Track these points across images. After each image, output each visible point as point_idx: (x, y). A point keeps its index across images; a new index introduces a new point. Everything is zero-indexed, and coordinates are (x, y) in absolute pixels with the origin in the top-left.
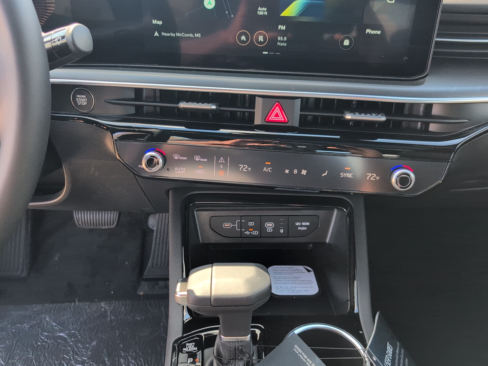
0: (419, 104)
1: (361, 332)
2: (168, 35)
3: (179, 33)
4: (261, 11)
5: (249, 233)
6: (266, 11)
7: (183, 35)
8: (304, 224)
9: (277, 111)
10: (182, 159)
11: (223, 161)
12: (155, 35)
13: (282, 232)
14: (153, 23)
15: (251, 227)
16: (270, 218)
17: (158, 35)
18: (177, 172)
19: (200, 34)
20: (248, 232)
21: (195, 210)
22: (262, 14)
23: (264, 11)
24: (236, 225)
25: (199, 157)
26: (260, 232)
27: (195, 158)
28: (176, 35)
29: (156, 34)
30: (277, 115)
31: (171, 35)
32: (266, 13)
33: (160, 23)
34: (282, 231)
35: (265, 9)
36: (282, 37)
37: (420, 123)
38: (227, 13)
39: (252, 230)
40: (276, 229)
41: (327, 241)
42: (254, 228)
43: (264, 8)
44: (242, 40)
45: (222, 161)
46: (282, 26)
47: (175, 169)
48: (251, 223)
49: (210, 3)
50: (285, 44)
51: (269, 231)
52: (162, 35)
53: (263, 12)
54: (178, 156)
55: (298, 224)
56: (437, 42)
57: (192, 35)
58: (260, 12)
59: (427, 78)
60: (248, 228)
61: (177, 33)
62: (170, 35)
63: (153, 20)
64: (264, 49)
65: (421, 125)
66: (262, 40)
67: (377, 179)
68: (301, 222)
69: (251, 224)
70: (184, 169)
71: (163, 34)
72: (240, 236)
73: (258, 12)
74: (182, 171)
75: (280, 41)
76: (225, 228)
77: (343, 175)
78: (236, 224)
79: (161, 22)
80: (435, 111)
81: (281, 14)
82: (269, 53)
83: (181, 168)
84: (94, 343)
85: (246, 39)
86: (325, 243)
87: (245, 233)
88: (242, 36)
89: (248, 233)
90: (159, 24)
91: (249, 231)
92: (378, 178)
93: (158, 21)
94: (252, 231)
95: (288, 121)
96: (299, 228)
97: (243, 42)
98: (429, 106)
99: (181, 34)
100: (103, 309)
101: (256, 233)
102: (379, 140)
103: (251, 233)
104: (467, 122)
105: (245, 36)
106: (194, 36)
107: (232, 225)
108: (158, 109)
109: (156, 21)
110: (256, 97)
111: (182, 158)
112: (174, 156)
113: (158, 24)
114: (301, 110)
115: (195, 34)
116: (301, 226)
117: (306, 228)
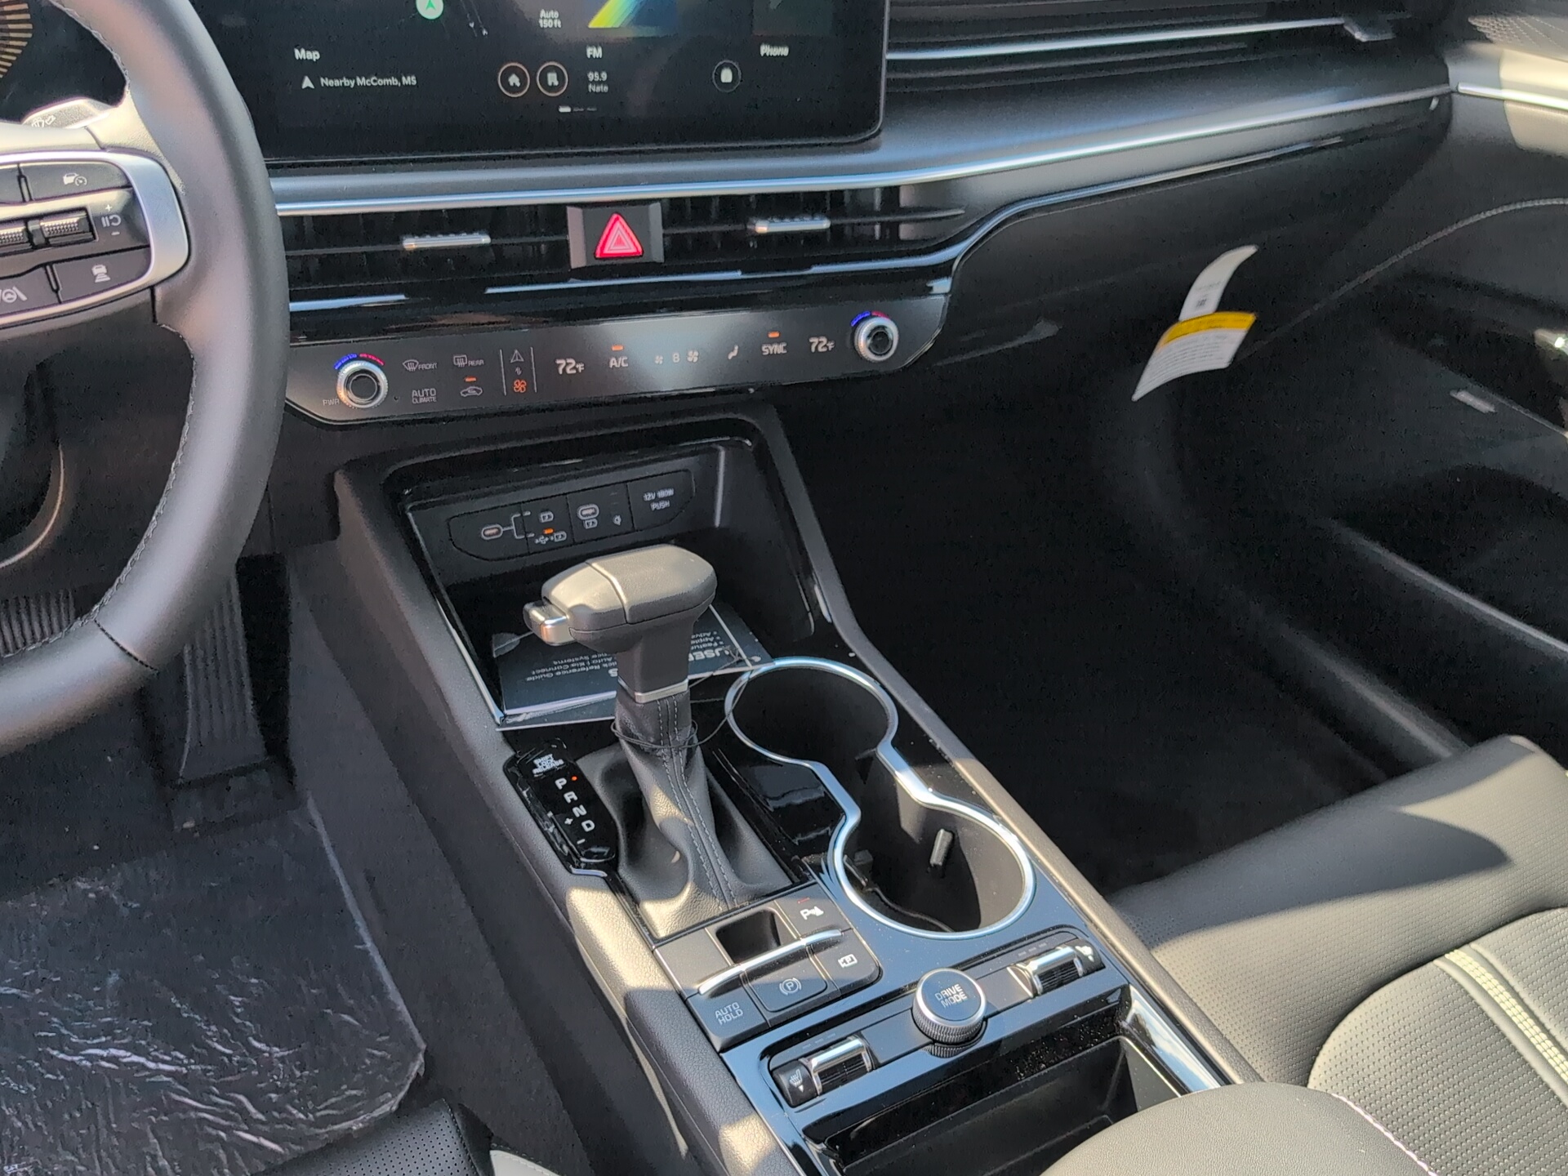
0: (871, 190)
1: (851, 655)
2: (338, 83)
3: (363, 79)
4: (548, 19)
5: (547, 539)
6: (558, 18)
7: (375, 81)
8: (662, 494)
9: (619, 232)
10: (426, 368)
11: (519, 358)
12: (304, 86)
13: (618, 523)
14: (297, 58)
15: (548, 525)
16: (586, 496)
17: (312, 86)
18: (418, 400)
19: (413, 78)
20: (543, 537)
21: (409, 506)
22: (551, 26)
23: (553, 19)
24: (513, 527)
25: (464, 358)
26: (570, 533)
27: (456, 361)
28: (356, 83)
29: (307, 83)
30: (619, 242)
31: (345, 84)
32: (558, 23)
33: (314, 56)
34: (618, 520)
35: (556, 14)
36: (596, 74)
37: (877, 227)
38: (472, 25)
39: (551, 531)
40: (604, 517)
41: (717, 523)
42: (555, 526)
43: (552, 12)
44: (512, 84)
45: (517, 360)
46: (595, 50)
47: (413, 395)
48: (546, 514)
49: (430, 4)
50: (606, 89)
51: (591, 526)
52: (323, 85)
53: (550, 21)
54: (415, 364)
55: (649, 496)
56: (889, 62)
57: (396, 80)
58: (545, 21)
59: (882, 135)
60: (540, 529)
61: (358, 79)
62: (343, 83)
63: (297, 51)
64: (562, 101)
65: (882, 230)
66: (556, 83)
67: (830, 348)
68: (655, 491)
69: (546, 517)
70: (433, 392)
71: (324, 81)
72: (527, 551)
73: (541, 21)
74: (429, 395)
75: (594, 82)
76: (489, 538)
77: (767, 350)
78: (510, 525)
79: (317, 53)
80: (905, 200)
81: (589, 21)
82: (572, 110)
83: (426, 390)
84: (113, 978)
85: (520, 81)
86: (714, 528)
87: (537, 541)
88: (510, 75)
89: (542, 540)
90: (311, 60)
91: (546, 536)
92: (831, 345)
93: (309, 53)
94: (552, 534)
95: (643, 251)
96: (654, 506)
97: (514, 89)
98: (891, 192)
99: (368, 80)
100: (92, 895)
101: (561, 536)
102: (816, 269)
103: (549, 540)
104: (962, 214)
105: (518, 75)
106: (402, 83)
107: (502, 530)
108: (314, 266)
109: (303, 51)
110: (569, 209)
111: (424, 366)
112: (406, 364)
113: (308, 58)
114: (664, 226)
115: (404, 78)
116: (657, 500)
117: (667, 504)
